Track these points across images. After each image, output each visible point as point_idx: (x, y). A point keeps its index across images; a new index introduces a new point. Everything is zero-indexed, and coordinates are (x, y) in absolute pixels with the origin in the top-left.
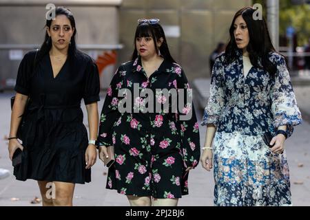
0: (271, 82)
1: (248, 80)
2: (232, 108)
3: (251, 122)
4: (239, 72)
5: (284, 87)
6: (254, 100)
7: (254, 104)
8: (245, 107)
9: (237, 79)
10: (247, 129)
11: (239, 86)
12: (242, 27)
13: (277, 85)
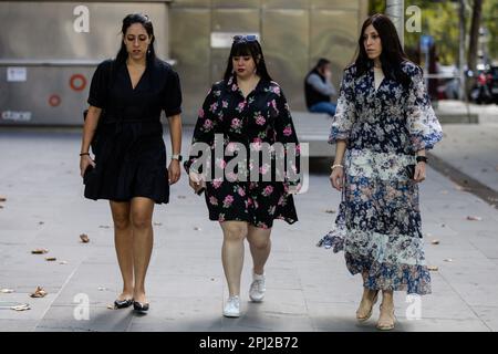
0: (405, 94)
1: (380, 94)
2: (363, 124)
3: (381, 139)
4: (370, 85)
5: (419, 100)
6: (386, 115)
7: (385, 118)
8: (376, 122)
9: (367, 94)
10: (378, 146)
11: (369, 101)
12: (374, 37)
13: (412, 99)
